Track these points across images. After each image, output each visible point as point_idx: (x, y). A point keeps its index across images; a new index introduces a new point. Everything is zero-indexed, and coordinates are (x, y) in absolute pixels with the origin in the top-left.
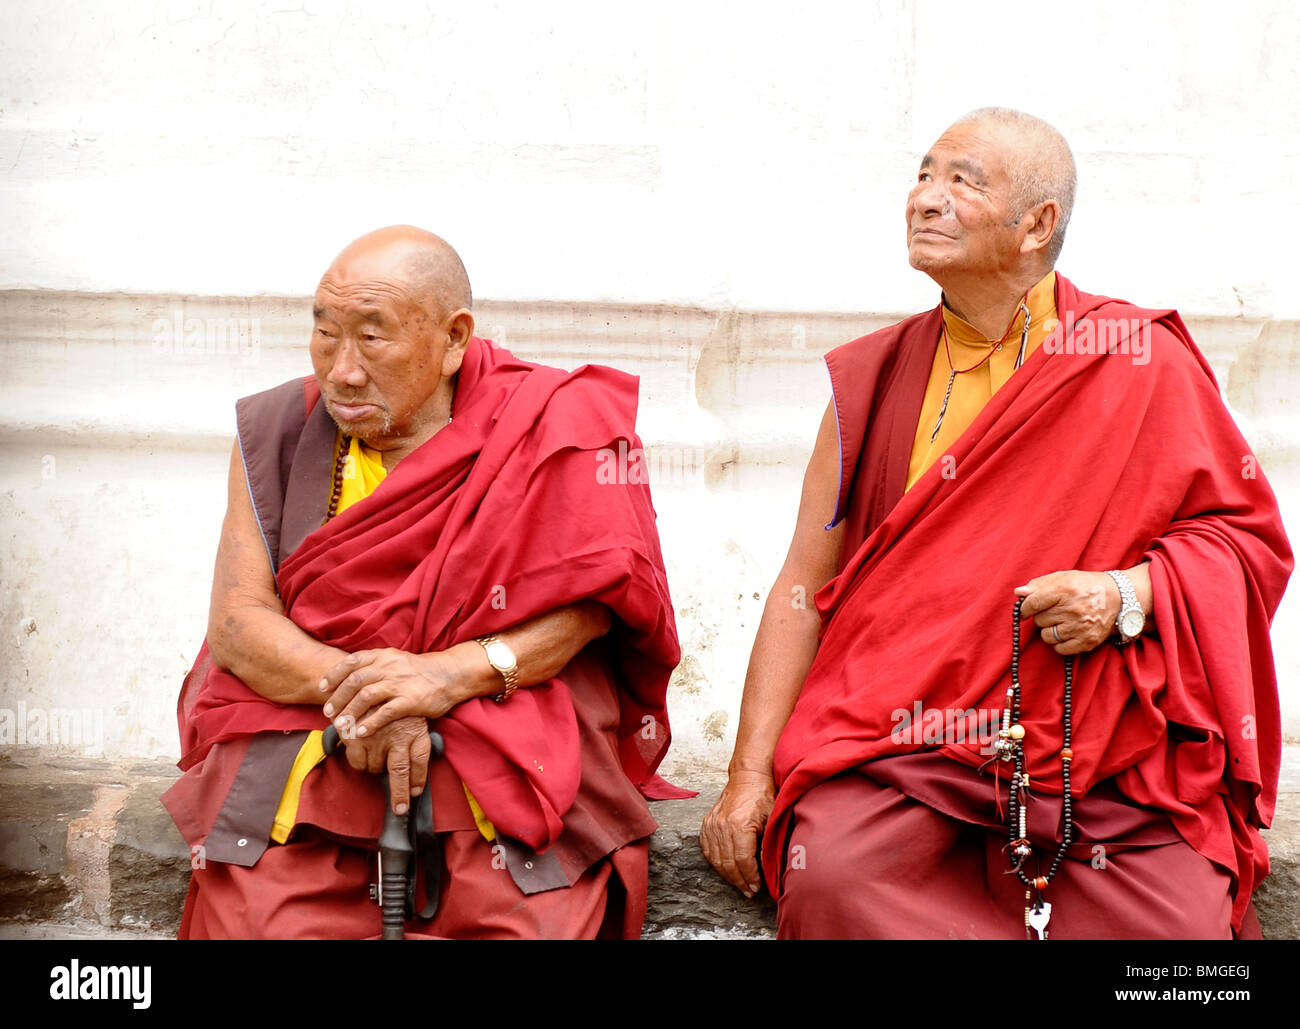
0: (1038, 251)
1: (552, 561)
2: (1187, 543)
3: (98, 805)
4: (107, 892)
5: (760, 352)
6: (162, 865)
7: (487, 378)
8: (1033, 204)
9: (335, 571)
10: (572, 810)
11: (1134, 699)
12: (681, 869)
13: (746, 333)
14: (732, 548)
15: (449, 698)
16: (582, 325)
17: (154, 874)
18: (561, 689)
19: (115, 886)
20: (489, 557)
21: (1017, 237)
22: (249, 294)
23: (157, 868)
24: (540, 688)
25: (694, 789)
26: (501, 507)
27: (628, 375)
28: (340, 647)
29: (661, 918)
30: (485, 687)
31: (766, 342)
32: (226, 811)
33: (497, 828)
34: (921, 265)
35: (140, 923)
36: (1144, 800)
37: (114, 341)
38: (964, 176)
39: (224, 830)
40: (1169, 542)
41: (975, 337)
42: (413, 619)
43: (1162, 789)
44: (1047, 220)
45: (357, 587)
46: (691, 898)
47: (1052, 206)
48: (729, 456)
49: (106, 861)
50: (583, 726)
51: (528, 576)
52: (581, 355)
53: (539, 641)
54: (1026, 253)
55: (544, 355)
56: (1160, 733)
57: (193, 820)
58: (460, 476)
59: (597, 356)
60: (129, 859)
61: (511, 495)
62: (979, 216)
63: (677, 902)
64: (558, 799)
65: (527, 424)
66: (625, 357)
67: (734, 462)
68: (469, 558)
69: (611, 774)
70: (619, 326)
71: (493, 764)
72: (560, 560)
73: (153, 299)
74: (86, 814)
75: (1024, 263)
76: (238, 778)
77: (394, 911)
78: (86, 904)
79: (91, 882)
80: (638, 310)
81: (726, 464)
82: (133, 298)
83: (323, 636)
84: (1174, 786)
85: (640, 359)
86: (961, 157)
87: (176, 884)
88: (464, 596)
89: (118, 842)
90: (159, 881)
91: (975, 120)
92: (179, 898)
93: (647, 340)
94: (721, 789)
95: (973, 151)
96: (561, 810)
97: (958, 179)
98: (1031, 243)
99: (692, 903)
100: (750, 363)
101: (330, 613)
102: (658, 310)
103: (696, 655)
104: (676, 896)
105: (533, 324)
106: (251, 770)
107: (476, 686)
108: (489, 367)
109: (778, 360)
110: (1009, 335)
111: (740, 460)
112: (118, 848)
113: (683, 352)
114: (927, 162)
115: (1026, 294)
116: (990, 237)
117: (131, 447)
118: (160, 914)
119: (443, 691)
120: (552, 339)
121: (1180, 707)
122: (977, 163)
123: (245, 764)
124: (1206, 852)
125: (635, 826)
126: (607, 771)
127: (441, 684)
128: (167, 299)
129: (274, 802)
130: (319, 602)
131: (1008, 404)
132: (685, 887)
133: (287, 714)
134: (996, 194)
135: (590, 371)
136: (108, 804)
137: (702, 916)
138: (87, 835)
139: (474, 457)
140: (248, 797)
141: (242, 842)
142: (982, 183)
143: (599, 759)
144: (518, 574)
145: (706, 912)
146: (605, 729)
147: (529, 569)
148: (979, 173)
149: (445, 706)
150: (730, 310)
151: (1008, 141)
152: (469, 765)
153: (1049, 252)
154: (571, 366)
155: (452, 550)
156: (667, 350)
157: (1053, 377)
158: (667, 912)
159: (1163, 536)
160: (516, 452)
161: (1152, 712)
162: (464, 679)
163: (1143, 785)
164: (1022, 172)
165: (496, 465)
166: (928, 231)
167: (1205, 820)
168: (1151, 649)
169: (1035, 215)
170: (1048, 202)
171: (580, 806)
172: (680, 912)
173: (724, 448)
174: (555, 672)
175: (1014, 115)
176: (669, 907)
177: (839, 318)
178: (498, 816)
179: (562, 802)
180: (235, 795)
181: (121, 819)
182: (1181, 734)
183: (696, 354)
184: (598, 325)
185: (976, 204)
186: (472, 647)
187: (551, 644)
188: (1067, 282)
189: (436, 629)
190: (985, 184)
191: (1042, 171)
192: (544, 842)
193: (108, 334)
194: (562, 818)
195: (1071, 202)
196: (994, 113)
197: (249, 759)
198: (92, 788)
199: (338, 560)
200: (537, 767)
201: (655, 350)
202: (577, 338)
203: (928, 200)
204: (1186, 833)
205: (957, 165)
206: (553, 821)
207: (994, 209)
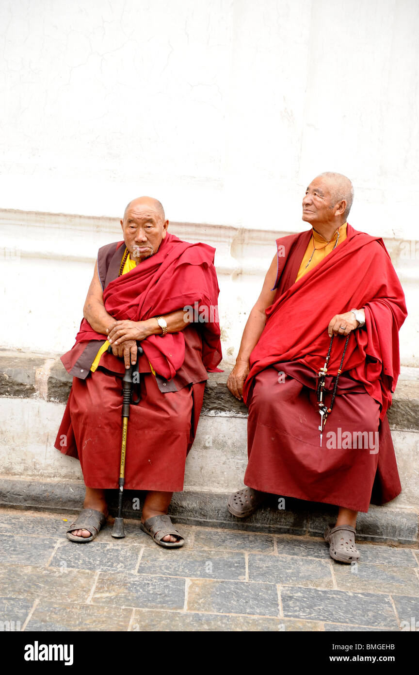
0: (341, 215)
1: (180, 295)
2: (376, 304)
3: (46, 364)
4: (46, 390)
5: (251, 241)
6: (63, 383)
7: (168, 243)
8: (338, 201)
9: (115, 294)
10: (180, 369)
11: (357, 347)
12: (217, 393)
13: (246, 235)
14: (239, 299)
15: (144, 335)
16: (198, 230)
17: (61, 386)
18: (181, 335)
19: (49, 389)
20: (159, 294)
21: (334, 211)
22: (99, 216)
23: (62, 384)
24: (175, 334)
25: (223, 369)
26: (166, 279)
27: (212, 247)
28: (114, 318)
29: (210, 407)
30: (157, 331)
31: (252, 238)
32: (78, 361)
33: (156, 373)
34: (305, 220)
35: (56, 400)
36: (356, 379)
37: (59, 228)
38: (317, 193)
39: (77, 367)
40: (371, 304)
41: (322, 239)
42: (137, 310)
43: (362, 376)
44: (343, 206)
45: (122, 299)
46: (219, 402)
47: (344, 202)
48: (239, 271)
49: (47, 381)
50: (187, 346)
51: (172, 299)
52: (197, 239)
53: (174, 319)
54: (336, 216)
55: (186, 239)
56: (363, 359)
57: (68, 363)
58: (156, 269)
59: (202, 240)
60: (54, 381)
61: (169, 275)
62: (321, 206)
63: (215, 403)
64: (175, 365)
65: (177, 256)
66: (210, 240)
67: (241, 273)
68: (154, 293)
69: (195, 361)
70: (209, 231)
71: (156, 354)
72: (181, 295)
73: (71, 216)
74: (41, 367)
75: (336, 219)
76: (83, 352)
77: (126, 400)
78: (40, 394)
79: (42, 387)
80: (214, 227)
81: (239, 274)
82: (65, 215)
83: (111, 313)
84: (366, 376)
85: (215, 241)
86: (316, 188)
87: (67, 389)
88: (152, 304)
89: (51, 376)
90: (62, 388)
91: (322, 176)
92: (68, 394)
93: (217, 236)
94: (231, 370)
95: (320, 186)
96: (176, 368)
97: (315, 194)
98: (338, 213)
99: (219, 403)
100: (247, 244)
101: (113, 307)
102: (221, 227)
103: (226, 330)
104: (215, 401)
105: (183, 229)
106: (87, 350)
107: (153, 331)
108: (170, 240)
109: (255, 244)
110: (332, 240)
111: (243, 273)
112: (51, 378)
113: (227, 240)
114: (308, 189)
115: (338, 228)
116: (325, 212)
117: (62, 260)
118: (62, 398)
119: (142, 332)
120: (189, 234)
121: (371, 351)
122: (321, 190)
123: (86, 348)
124: (373, 396)
125: (202, 377)
126: (193, 360)
127: (142, 330)
128: (75, 216)
129: (93, 360)
130: (110, 303)
131: (329, 259)
132: (218, 398)
133: (100, 336)
134: (326, 199)
135: (200, 244)
136: (49, 364)
137: (222, 407)
138: (41, 373)
139: (161, 264)
140: (85, 358)
141: (82, 371)
142: (322, 195)
143: (192, 356)
144: (168, 298)
145: (223, 406)
146: (195, 348)
147: (172, 297)
148: (321, 193)
149: (143, 337)
150: (242, 228)
151: (330, 182)
152: (150, 353)
153: (345, 215)
154: (194, 242)
155: (150, 291)
156: (223, 239)
157: (344, 253)
158: (212, 406)
159: (370, 302)
160: (172, 264)
161: (363, 353)
162: (149, 329)
163: (357, 374)
164: (334, 192)
165: (166, 267)
166: (307, 210)
167: (374, 387)
168: (364, 334)
169: (339, 204)
170: (343, 200)
171: (183, 368)
172: (216, 406)
173: (238, 269)
174: (180, 330)
175: (334, 174)
176: (213, 404)
177: (274, 232)
178: (157, 369)
179: (177, 366)
180: (82, 357)
181: (52, 369)
182: (370, 360)
183: (231, 241)
184: (202, 231)
185: (320, 202)
186: (154, 319)
187: (178, 321)
188: (350, 226)
189: (144, 313)
190: (323, 196)
191: (341, 191)
192: (170, 378)
193: (57, 226)
194: (176, 371)
195: (352, 200)
196: (328, 174)
197: (87, 347)
198: (44, 360)
199: (117, 290)
200: (170, 356)
201: (219, 239)
202: (196, 234)
203: (308, 201)
204: (368, 390)
205: (315, 190)
206: (173, 371)
207: (326, 203)
